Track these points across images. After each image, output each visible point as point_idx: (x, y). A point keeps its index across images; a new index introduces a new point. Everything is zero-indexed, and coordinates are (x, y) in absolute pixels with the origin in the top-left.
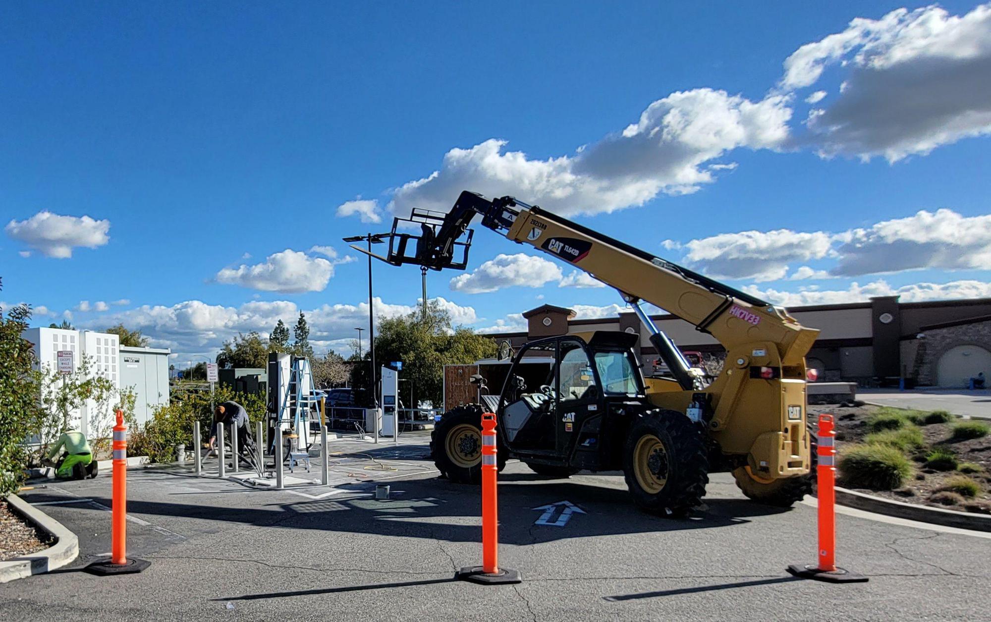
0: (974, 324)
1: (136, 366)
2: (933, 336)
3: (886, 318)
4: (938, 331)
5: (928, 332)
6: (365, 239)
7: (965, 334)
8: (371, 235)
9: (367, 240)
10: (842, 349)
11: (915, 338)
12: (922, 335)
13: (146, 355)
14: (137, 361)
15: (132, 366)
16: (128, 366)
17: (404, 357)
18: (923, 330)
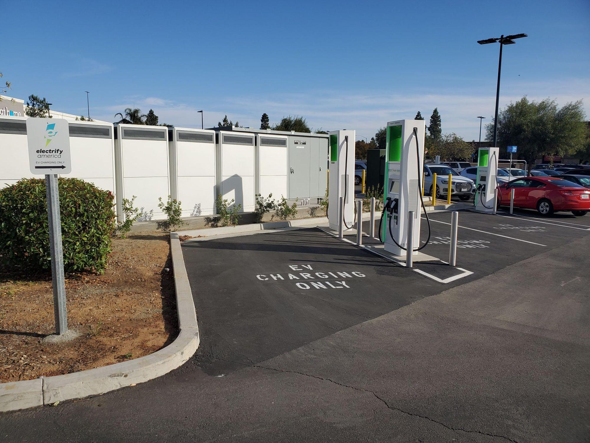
1: (303, 147)
6: (498, 41)
8: (504, 37)
9: (499, 42)
13: (311, 138)
14: (304, 143)
15: (300, 147)
16: (297, 147)
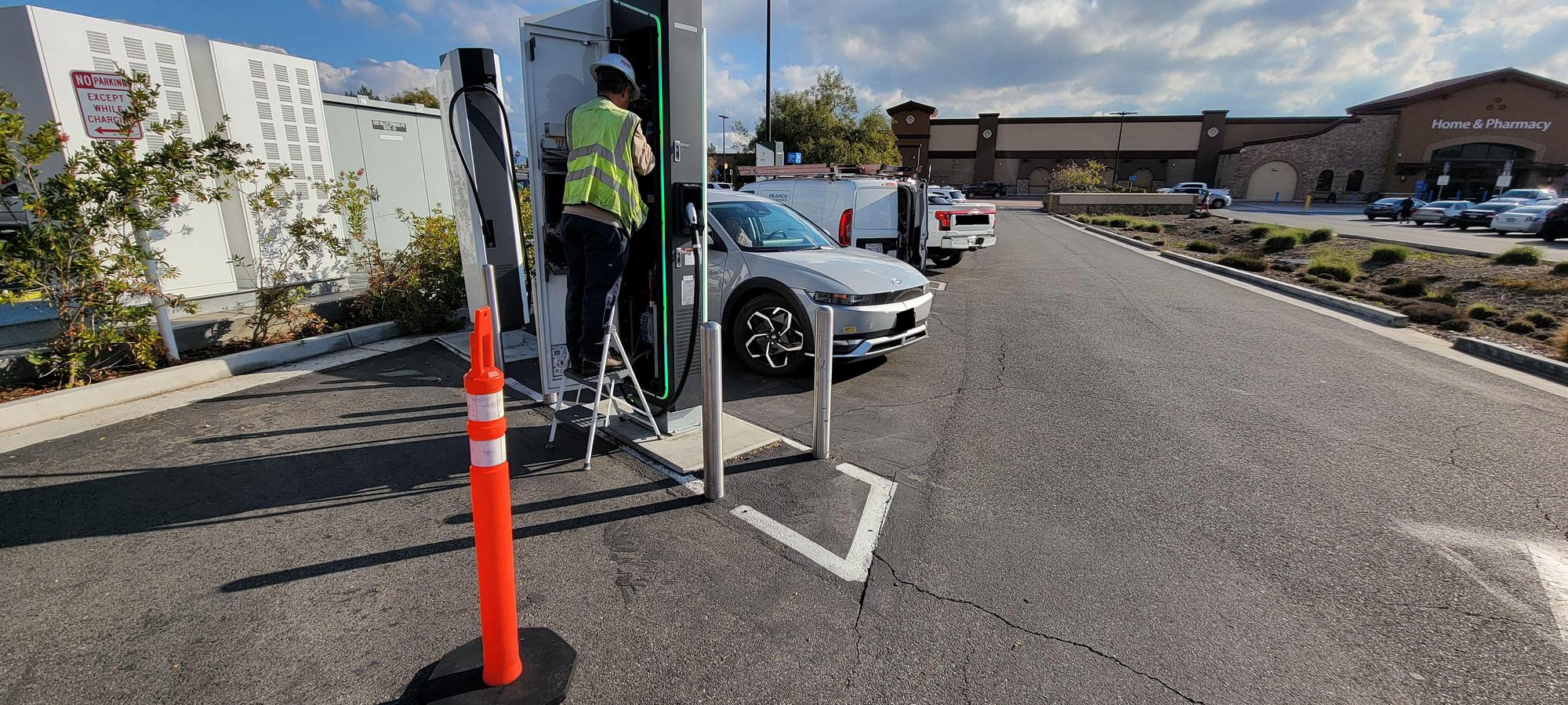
0: (1288, 142)
1: (401, 139)
2: (1253, 151)
3: (1213, 132)
4: (1257, 146)
5: (1250, 148)
7: (1278, 150)
10: (1170, 160)
11: (1238, 152)
12: (1244, 150)
13: (419, 118)
14: (403, 130)
15: (391, 138)
16: (383, 138)
17: (803, 146)
18: (1246, 145)
